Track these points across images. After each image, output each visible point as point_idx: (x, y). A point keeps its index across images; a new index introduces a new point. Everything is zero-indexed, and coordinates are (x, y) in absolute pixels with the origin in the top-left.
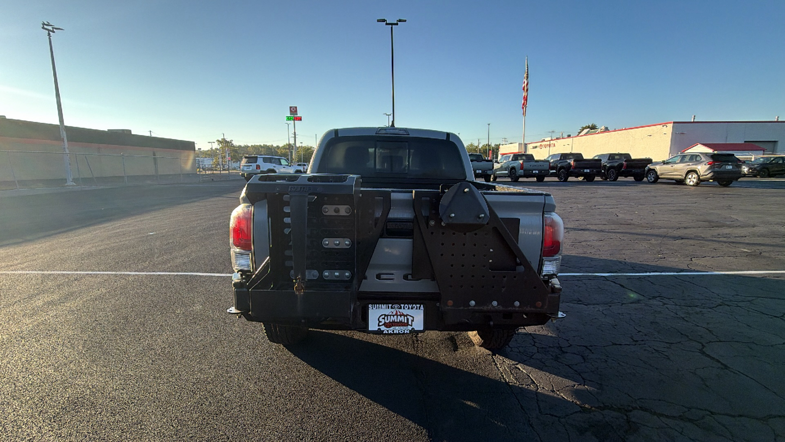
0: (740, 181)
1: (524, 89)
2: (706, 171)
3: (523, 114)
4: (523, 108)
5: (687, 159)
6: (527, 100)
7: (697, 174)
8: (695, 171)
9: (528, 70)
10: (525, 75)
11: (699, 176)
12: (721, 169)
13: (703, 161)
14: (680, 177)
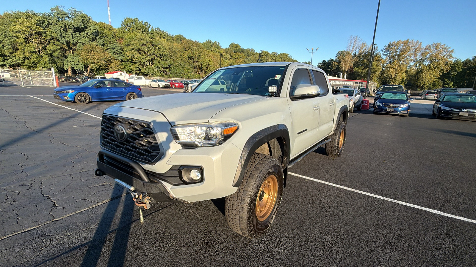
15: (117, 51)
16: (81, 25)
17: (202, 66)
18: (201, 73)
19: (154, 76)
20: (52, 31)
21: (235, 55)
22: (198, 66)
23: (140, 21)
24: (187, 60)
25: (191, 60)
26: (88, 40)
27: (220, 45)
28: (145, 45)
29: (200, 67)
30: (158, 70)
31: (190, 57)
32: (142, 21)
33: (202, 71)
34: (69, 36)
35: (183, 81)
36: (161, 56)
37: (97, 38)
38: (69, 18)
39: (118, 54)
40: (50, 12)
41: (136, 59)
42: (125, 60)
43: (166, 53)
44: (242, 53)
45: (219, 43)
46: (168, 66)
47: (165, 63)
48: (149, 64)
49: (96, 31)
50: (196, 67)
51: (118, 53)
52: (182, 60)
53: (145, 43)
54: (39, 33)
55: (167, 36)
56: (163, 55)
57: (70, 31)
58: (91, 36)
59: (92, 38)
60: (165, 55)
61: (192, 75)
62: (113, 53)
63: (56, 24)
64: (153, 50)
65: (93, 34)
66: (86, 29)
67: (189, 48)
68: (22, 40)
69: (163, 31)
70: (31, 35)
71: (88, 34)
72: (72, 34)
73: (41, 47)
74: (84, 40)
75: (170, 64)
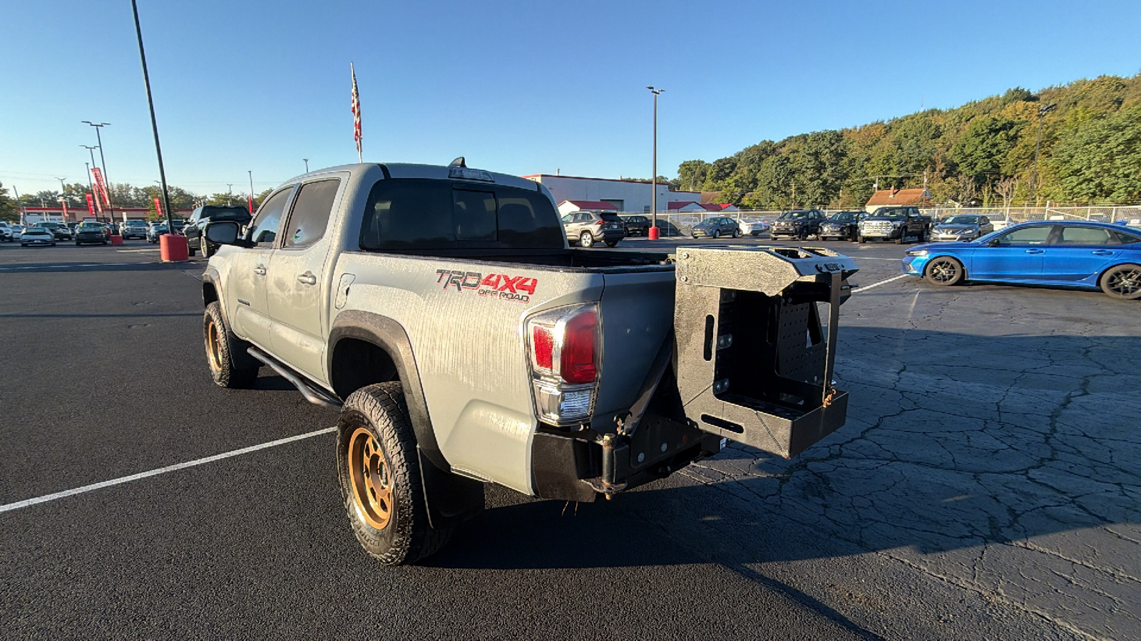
0: (625, 241)
1: (354, 111)
2: (598, 231)
3: (358, 149)
4: (356, 140)
5: (580, 218)
6: (360, 128)
7: (591, 234)
8: (588, 231)
9: (356, 83)
10: (353, 91)
11: (592, 237)
12: (610, 229)
13: (594, 221)
14: (574, 238)
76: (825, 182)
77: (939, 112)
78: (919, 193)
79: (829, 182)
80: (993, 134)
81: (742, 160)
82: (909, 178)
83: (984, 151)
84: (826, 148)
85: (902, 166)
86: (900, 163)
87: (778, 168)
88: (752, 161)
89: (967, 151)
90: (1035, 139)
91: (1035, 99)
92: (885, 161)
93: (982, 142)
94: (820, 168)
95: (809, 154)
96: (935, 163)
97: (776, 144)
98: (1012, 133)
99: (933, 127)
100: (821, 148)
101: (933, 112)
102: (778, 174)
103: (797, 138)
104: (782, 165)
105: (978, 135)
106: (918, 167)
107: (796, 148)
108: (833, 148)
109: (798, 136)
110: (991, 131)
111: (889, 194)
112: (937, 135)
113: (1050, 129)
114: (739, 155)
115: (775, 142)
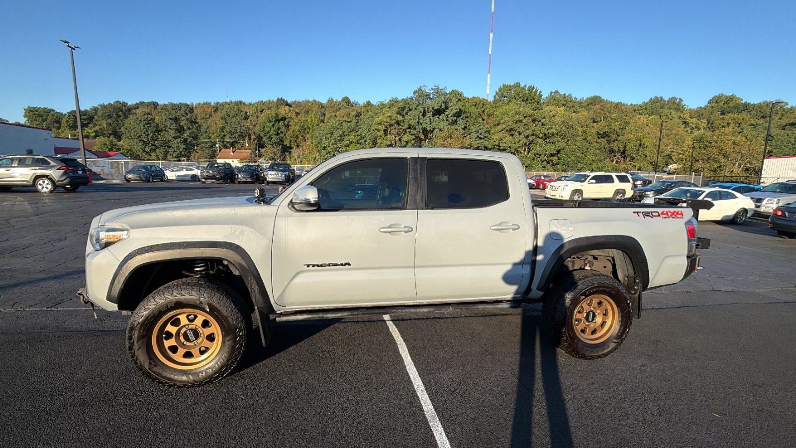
2: (61, 177)
5: (28, 162)
7: (50, 180)
8: (47, 177)
11: (53, 182)
12: (76, 175)
13: (54, 166)
15: (481, 134)
16: (441, 106)
17: (625, 147)
18: (622, 162)
19: (530, 170)
20: (411, 118)
21: (723, 119)
22: (617, 149)
23: (522, 85)
24: (596, 138)
25: (604, 138)
26: (446, 123)
27: (683, 103)
28: (521, 121)
29: (622, 150)
30: (538, 159)
31: (602, 133)
32: (525, 86)
33: (625, 157)
34: (426, 123)
35: (562, 177)
36: (546, 136)
37: (458, 119)
38: (430, 99)
39: (481, 139)
40: (412, 95)
41: (505, 145)
42: (490, 147)
43: (553, 131)
44: (745, 113)
45: (682, 100)
46: (556, 152)
47: (551, 147)
48: (525, 150)
49: (458, 110)
50: (612, 151)
51: (482, 137)
52: (585, 139)
53: (522, 118)
54: (398, 123)
55: (570, 101)
56: (548, 134)
57: (429, 115)
58: (451, 118)
59: (452, 120)
60: (553, 135)
61: (600, 165)
62: (476, 138)
63: (416, 109)
64: (533, 127)
65: (454, 115)
66: (447, 110)
67: (602, 118)
68: (382, 133)
69: (565, 95)
70: (391, 125)
71: (447, 116)
72: (430, 119)
73: (397, 138)
74: (441, 126)
75: (559, 148)
76: (186, 140)
77: (244, 104)
78: (248, 153)
79: (189, 140)
80: (278, 122)
81: (99, 114)
82: (237, 143)
83: (275, 131)
84: (183, 116)
85: (232, 135)
86: (230, 132)
87: (146, 126)
88: (110, 116)
89: (267, 129)
90: (297, 128)
91: (290, 106)
92: (221, 130)
93: (273, 126)
94: (181, 130)
95: (170, 119)
96: (250, 135)
97: (130, 106)
98: (286, 123)
99: (244, 113)
100: (179, 116)
101: (241, 102)
102: (147, 131)
103: (148, 104)
104: (148, 123)
105: (271, 121)
106: (242, 136)
107: (149, 111)
108: (188, 117)
109: (149, 103)
110: (277, 120)
111: (230, 152)
112: (246, 118)
113: (302, 124)
114: (96, 110)
115: (129, 104)
